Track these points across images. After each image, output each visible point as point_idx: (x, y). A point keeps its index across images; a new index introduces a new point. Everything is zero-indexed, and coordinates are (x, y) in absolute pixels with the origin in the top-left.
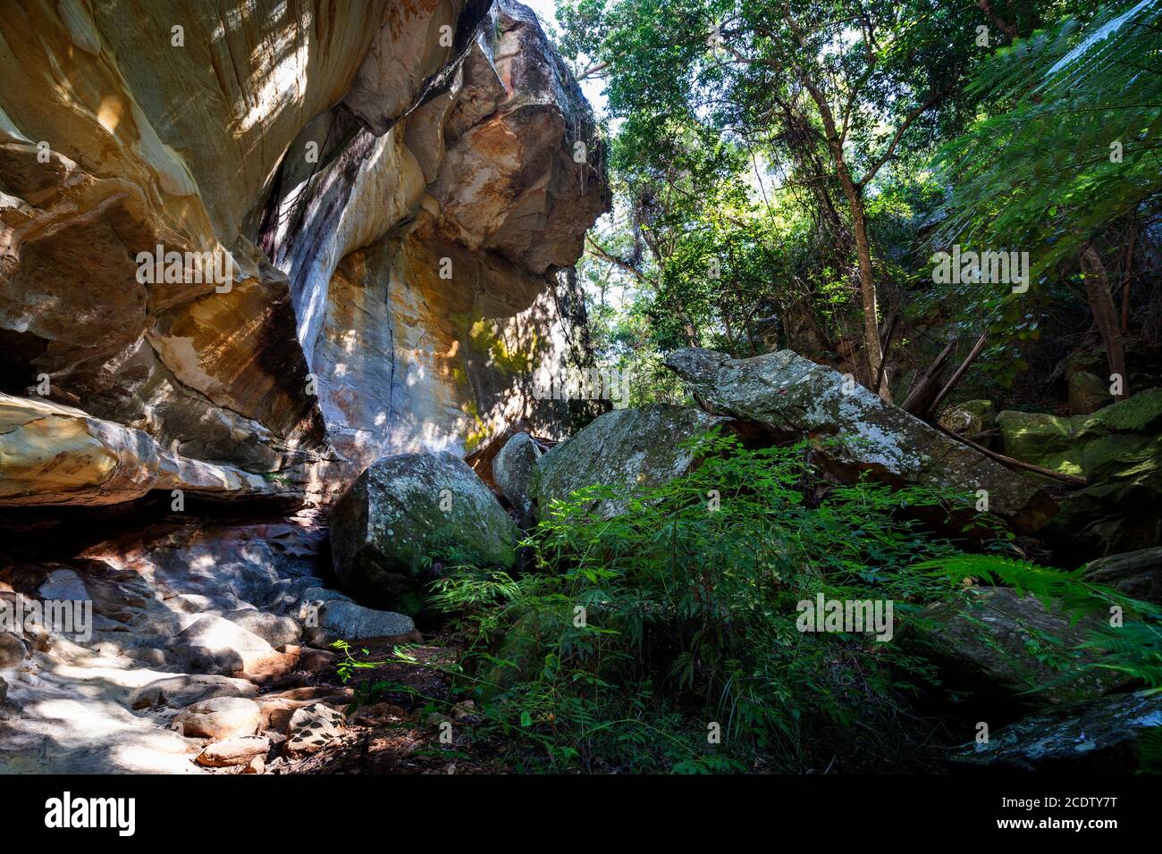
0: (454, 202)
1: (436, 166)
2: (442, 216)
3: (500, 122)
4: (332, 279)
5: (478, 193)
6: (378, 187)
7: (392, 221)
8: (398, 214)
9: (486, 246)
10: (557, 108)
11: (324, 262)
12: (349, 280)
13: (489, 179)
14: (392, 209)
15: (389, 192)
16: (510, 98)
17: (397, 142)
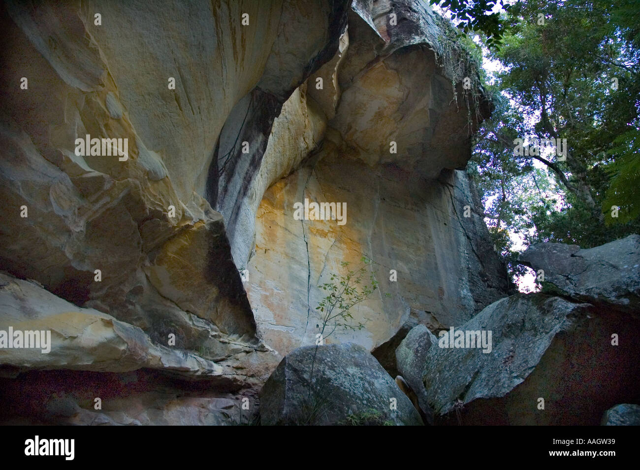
0: (352, 130)
1: (334, 106)
2: (344, 143)
3: (382, 64)
4: (260, 206)
5: (372, 120)
6: (290, 132)
7: (304, 155)
8: (307, 148)
9: (383, 162)
10: (428, 44)
11: (251, 198)
12: (272, 205)
13: (379, 108)
14: (303, 145)
15: (299, 133)
16: (387, 44)
17: (302, 96)
